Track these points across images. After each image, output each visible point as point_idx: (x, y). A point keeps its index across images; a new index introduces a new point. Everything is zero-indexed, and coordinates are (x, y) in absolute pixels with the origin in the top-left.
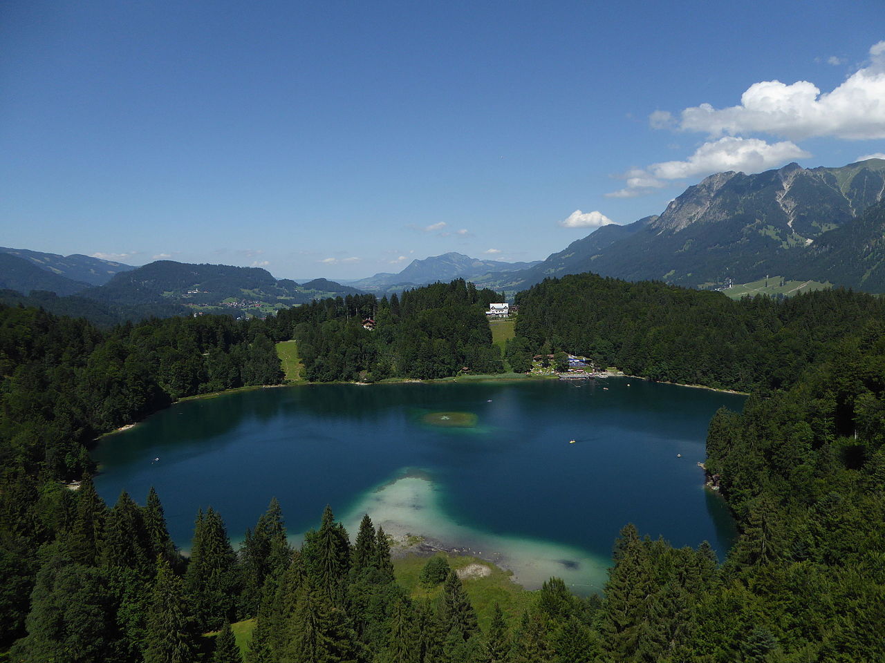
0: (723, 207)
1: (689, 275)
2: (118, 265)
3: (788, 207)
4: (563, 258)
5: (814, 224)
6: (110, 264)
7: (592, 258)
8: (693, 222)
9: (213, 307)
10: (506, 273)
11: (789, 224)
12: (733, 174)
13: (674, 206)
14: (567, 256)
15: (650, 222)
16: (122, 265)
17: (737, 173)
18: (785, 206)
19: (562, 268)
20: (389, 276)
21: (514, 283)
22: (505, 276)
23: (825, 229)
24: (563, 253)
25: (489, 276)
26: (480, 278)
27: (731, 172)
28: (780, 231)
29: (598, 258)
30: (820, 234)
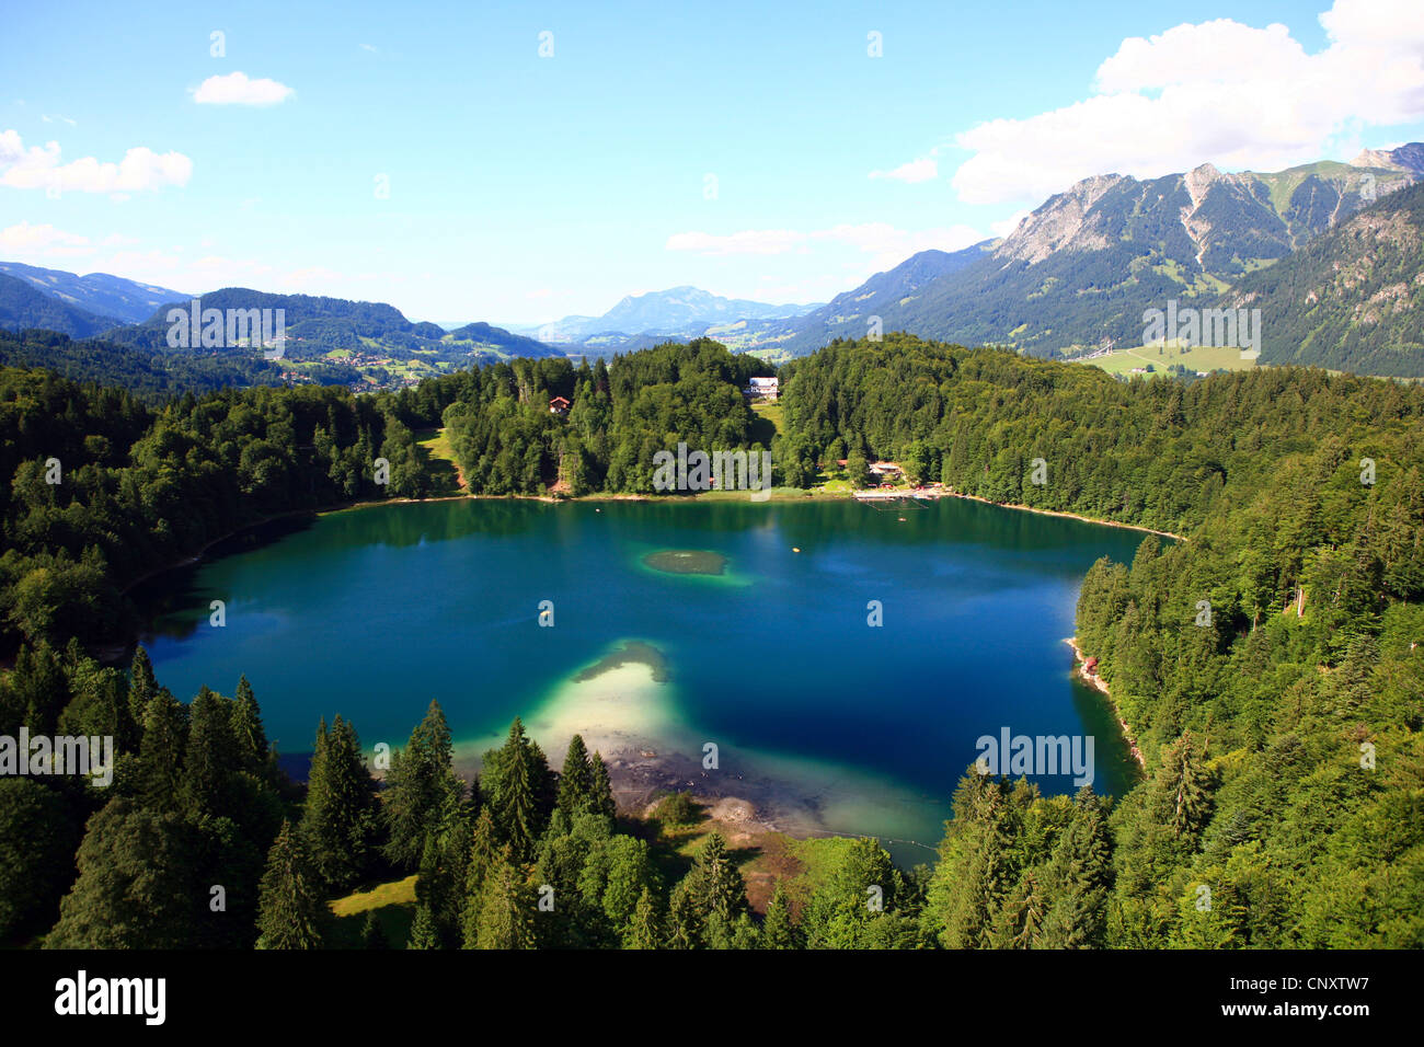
0: (1101, 228)
1: (1048, 332)
2: (163, 293)
3: (1198, 230)
4: (857, 299)
5: (1236, 260)
6: (150, 290)
7: (904, 301)
8: (1057, 249)
9: (312, 364)
10: (769, 321)
11: (1198, 258)
12: (1117, 180)
13: (1027, 225)
14: (864, 297)
15: (992, 249)
16: (169, 292)
17: (1123, 176)
18: (1191, 229)
19: (857, 316)
20: (586, 320)
21: (781, 338)
22: (767, 325)
23: (1249, 268)
24: (859, 292)
25: (743, 324)
26: (728, 327)
27: (1115, 175)
28: (1183, 269)
29: (911, 301)
30: (1242, 275)
